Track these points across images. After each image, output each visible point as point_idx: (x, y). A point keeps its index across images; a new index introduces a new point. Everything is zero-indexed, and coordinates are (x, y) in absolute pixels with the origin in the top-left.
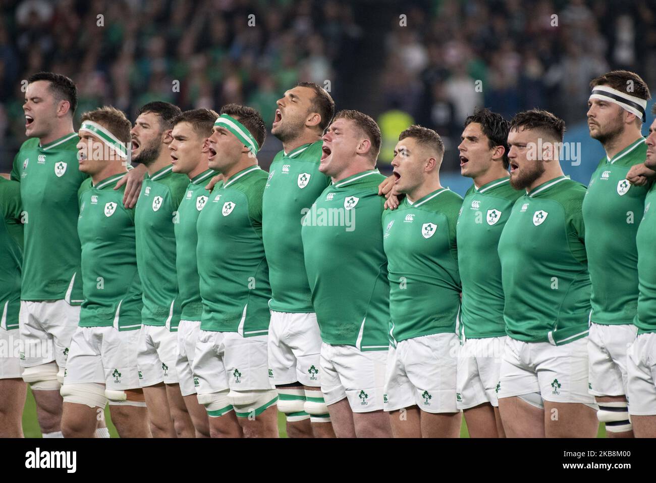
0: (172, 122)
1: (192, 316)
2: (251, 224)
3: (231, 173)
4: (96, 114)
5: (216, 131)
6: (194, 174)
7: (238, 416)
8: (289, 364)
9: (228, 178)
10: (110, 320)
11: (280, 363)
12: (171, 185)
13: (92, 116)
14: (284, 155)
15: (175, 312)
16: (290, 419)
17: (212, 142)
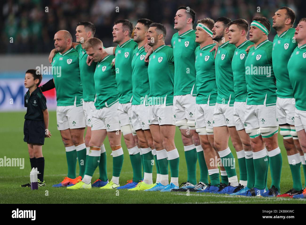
0: (229, 25)
1: (240, 100)
2: (268, 63)
3: (258, 43)
4: (203, 20)
5: (252, 28)
6: (238, 45)
7: (263, 137)
8: (284, 116)
9: (257, 45)
10: (206, 102)
11: (281, 116)
12: (228, 49)
13: (201, 21)
14: (278, 37)
15: (231, 99)
16: (285, 138)
17: (251, 32)
